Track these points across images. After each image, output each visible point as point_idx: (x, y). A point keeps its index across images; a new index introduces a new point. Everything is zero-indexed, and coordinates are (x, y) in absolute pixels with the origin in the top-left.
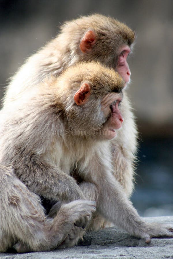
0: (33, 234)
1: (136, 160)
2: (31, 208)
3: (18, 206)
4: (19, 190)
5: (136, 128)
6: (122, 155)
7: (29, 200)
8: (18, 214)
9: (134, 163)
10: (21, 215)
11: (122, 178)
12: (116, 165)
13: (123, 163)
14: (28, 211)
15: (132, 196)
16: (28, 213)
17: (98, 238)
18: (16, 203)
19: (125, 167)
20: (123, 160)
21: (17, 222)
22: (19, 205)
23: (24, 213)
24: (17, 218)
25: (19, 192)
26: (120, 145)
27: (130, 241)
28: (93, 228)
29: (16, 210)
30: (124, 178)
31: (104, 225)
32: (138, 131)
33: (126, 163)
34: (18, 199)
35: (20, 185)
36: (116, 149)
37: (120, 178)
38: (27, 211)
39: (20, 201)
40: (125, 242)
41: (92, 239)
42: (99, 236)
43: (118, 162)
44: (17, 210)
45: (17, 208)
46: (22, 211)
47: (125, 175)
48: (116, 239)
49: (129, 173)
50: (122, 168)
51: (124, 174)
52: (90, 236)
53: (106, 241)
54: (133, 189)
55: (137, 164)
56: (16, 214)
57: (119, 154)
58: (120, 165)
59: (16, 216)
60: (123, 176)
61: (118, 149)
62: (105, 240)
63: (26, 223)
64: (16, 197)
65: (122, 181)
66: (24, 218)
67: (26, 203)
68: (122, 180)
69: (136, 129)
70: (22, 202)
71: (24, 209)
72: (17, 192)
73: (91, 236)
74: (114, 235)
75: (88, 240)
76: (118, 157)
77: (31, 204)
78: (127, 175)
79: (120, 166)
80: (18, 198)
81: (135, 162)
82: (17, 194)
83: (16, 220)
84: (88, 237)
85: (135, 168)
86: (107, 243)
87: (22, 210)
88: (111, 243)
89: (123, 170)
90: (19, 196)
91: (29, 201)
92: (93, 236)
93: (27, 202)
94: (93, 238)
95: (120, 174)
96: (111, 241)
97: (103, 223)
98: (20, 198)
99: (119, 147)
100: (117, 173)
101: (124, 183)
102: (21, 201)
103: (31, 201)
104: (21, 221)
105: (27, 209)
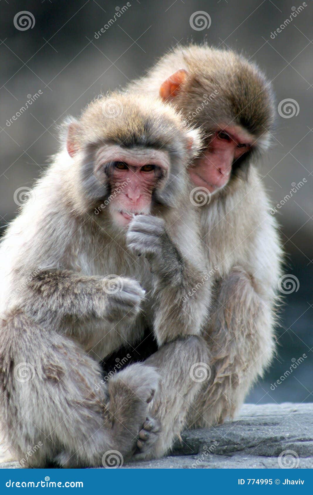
0: (88, 436)
1: (278, 302)
2: (84, 387)
3: (62, 384)
4: (62, 354)
5: (280, 245)
6: (253, 290)
7: (80, 373)
8: (62, 398)
9: (276, 307)
10: (66, 399)
11: (253, 332)
12: (242, 307)
13: (254, 304)
14: (78, 393)
15: (272, 363)
16: (78, 395)
17: (212, 442)
18: (56, 377)
19: (258, 310)
20: (255, 299)
21: (58, 412)
22: (62, 381)
23: (72, 397)
24: (59, 406)
25: (61, 357)
26: (248, 273)
27: (270, 446)
28: (202, 424)
29: (57, 390)
30: (256, 332)
31: (221, 417)
32: (283, 250)
33: (261, 304)
34: (59, 370)
35: (63, 345)
36: (241, 278)
37: (250, 330)
38: (76, 393)
39: (64, 374)
40: (260, 448)
41: (200, 443)
42: (214, 437)
43: (245, 302)
44: (59, 389)
45: (58, 386)
46: (68, 393)
47: (259, 326)
48: (244, 444)
49: (266, 322)
50: (253, 313)
51: (256, 324)
52: (196, 437)
53: (226, 446)
54: (275, 353)
55: (280, 310)
56: (58, 397)
57: (246, 287)
58: (250, 306)
59: (57, 402)
60: (254, 327)
61: (244, 278)
62: (224, 445)
63: (76, 415)
64: (57, 366)
65: (252, 337)
66: (72, 404)
67: (75, 380)
68: (254, 335)
69: (280, 247)
70: (67, 377)
71: (72, 390)
72: (59, 358)
73: (200, 437)
74: (241, 436)
75: (194, 446)
76: (244, 292)
77: (83, 380)
78: (262, 325)
79: (249, 309)
80: (61, 368)
81: (277, 305)
82: (58, 361)
83: (57, 408)
84: (193, 440)
85: (277, 316)
86: (228, 450)
87: (69, 391)
88: (235, 450)
89: (254, 316)
90: (62, 364)
91: (80, 375)
92: (202, 438)
93: (77, 377)
94: (202, 440)
95: (248, 323)
96: (236, 446)
97: (220, 413)
98: (63, 368)
99: (246, 275)
100: (242, 323)
101: (257, 340)
102: (67, 374)
103: (84, 375)
104: (65, 411)
105: (76, 390)
